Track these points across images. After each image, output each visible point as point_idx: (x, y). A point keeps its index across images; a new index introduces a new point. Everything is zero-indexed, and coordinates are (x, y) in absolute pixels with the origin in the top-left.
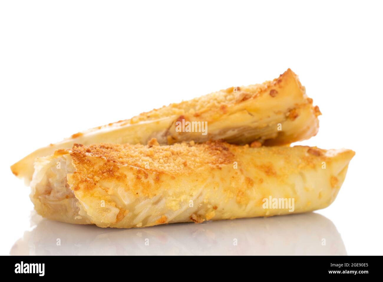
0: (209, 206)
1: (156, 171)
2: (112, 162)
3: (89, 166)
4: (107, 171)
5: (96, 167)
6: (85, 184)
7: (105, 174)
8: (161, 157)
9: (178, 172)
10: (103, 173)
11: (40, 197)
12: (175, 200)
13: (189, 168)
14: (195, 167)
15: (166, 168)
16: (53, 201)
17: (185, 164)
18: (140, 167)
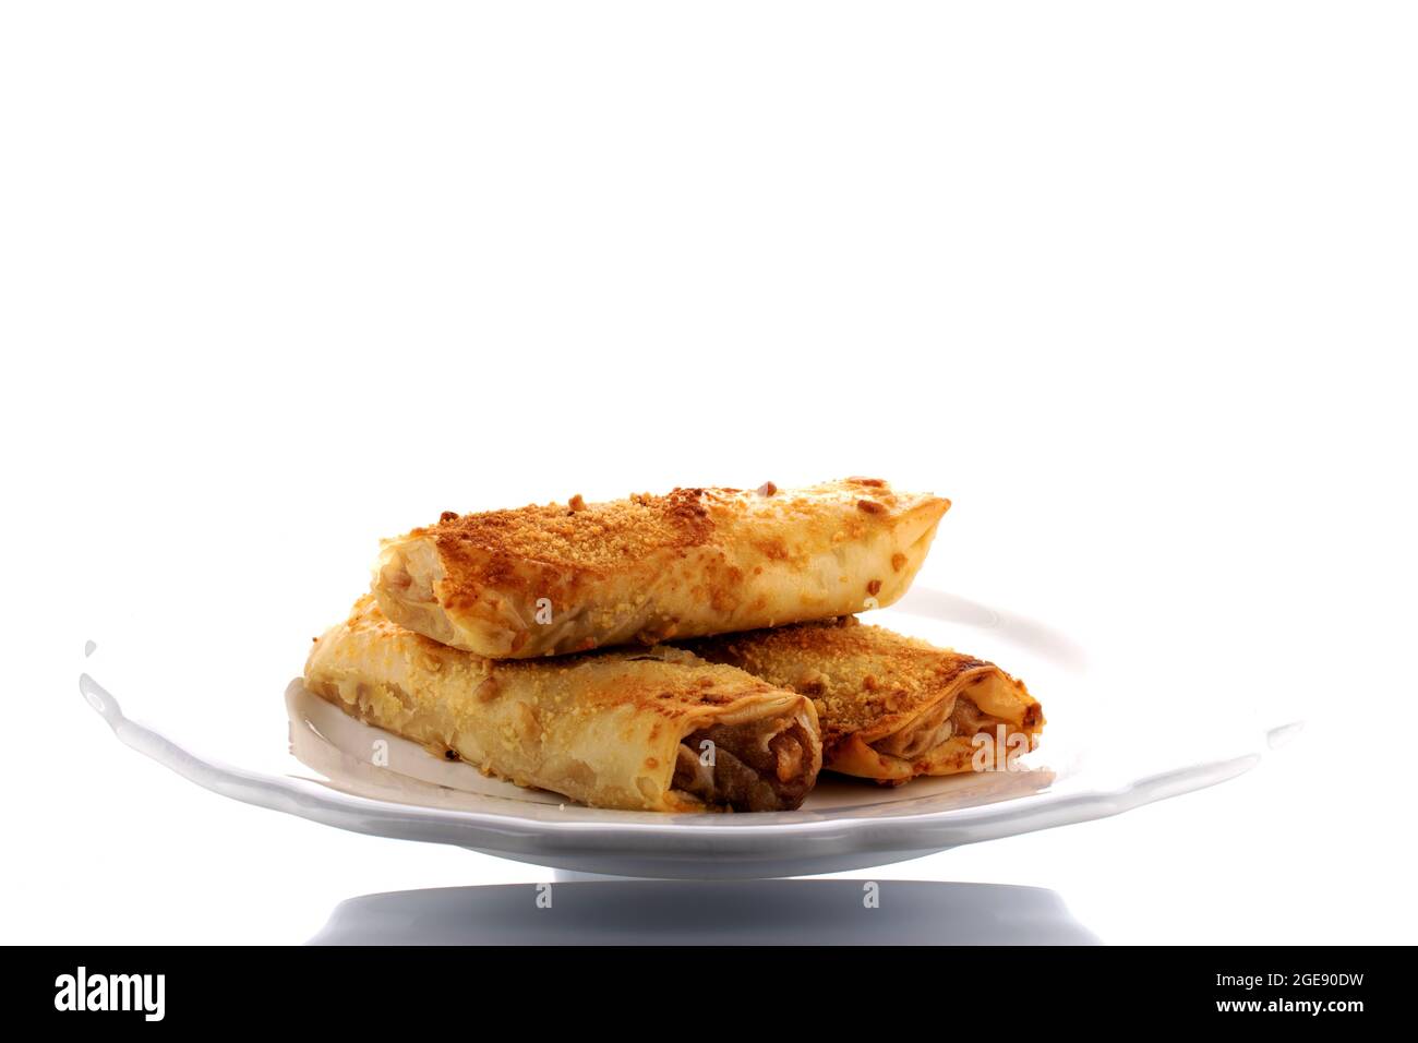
0: (666, 618)
1: (574, 567)
2: (502, 556)
3: (466, 564)
4: (495, 574)
5: (477, 568)
6: (461, 598)
7: (491, 579)
8: (585, 538)
9: (610, 565)
10: (489, 576)
11: (389, 590)
12: (606, 613)
13: (633, 557)
14: (641, 554)
15: (592, 561)
16: (412, 600)
17: (625, 550)
18: (549, 561)
